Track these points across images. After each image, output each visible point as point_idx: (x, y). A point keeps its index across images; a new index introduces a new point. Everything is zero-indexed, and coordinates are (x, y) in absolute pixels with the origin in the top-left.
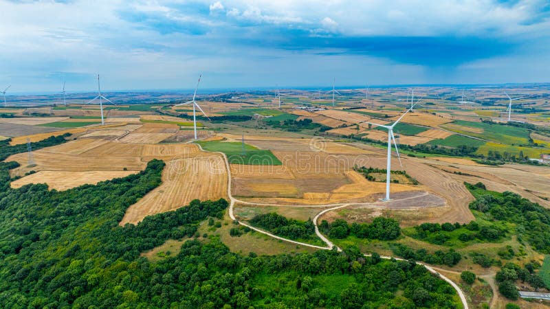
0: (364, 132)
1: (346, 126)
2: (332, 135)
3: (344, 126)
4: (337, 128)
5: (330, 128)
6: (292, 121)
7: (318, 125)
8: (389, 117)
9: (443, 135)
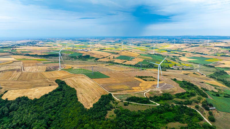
0: (112, 60)
1: (105, 58)
2: (101, 61)
3: (104, 58)
4: (101, 58)
5: (99, 59)
6: (81, 56)
7: (93, 58)
8: (119, 53)
9: (141, 60)
